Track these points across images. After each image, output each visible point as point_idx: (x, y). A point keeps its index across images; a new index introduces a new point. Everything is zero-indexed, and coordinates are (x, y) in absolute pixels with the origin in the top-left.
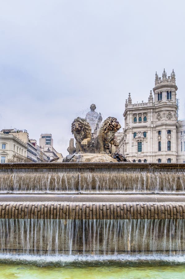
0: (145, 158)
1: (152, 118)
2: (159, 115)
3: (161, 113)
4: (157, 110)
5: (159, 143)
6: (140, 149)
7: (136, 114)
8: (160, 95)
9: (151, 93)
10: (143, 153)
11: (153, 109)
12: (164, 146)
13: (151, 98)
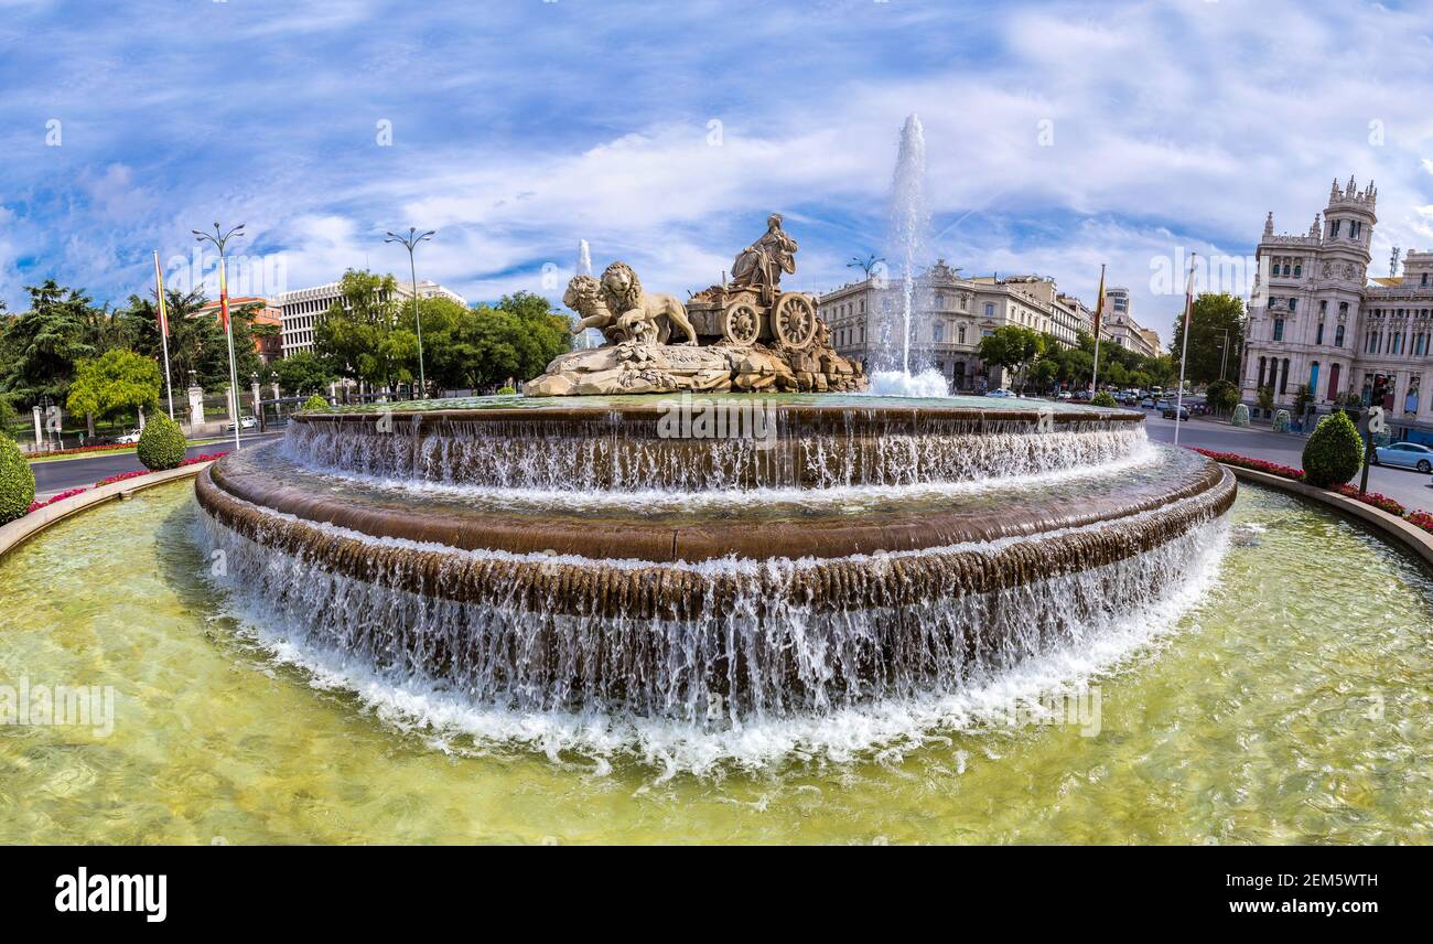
0: (1286, 356)
1: (1311, 271)
2: (1327, 267)
3: (1333, 264)
4: (1325, 256)
5: (1321, 326)
6: (1277, 335)
7: (1289, 258)
8: (1335, 227)
9: (1317, 219)
10: (1284, 344)
11: (1317, 252)
12: (1329, 335)
13: (1316, 228)
